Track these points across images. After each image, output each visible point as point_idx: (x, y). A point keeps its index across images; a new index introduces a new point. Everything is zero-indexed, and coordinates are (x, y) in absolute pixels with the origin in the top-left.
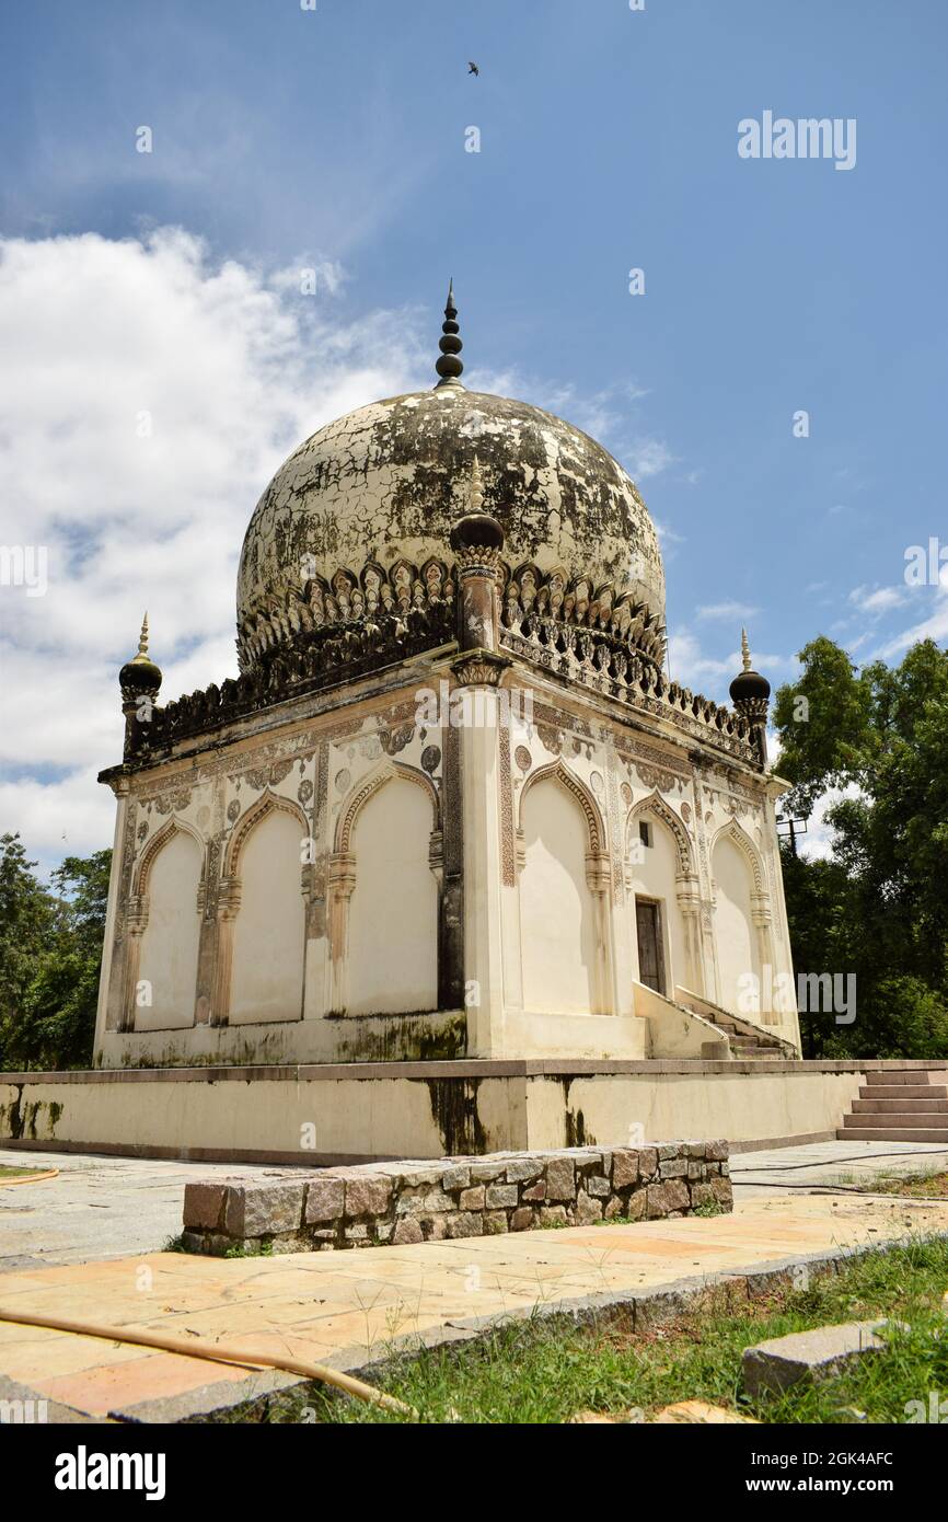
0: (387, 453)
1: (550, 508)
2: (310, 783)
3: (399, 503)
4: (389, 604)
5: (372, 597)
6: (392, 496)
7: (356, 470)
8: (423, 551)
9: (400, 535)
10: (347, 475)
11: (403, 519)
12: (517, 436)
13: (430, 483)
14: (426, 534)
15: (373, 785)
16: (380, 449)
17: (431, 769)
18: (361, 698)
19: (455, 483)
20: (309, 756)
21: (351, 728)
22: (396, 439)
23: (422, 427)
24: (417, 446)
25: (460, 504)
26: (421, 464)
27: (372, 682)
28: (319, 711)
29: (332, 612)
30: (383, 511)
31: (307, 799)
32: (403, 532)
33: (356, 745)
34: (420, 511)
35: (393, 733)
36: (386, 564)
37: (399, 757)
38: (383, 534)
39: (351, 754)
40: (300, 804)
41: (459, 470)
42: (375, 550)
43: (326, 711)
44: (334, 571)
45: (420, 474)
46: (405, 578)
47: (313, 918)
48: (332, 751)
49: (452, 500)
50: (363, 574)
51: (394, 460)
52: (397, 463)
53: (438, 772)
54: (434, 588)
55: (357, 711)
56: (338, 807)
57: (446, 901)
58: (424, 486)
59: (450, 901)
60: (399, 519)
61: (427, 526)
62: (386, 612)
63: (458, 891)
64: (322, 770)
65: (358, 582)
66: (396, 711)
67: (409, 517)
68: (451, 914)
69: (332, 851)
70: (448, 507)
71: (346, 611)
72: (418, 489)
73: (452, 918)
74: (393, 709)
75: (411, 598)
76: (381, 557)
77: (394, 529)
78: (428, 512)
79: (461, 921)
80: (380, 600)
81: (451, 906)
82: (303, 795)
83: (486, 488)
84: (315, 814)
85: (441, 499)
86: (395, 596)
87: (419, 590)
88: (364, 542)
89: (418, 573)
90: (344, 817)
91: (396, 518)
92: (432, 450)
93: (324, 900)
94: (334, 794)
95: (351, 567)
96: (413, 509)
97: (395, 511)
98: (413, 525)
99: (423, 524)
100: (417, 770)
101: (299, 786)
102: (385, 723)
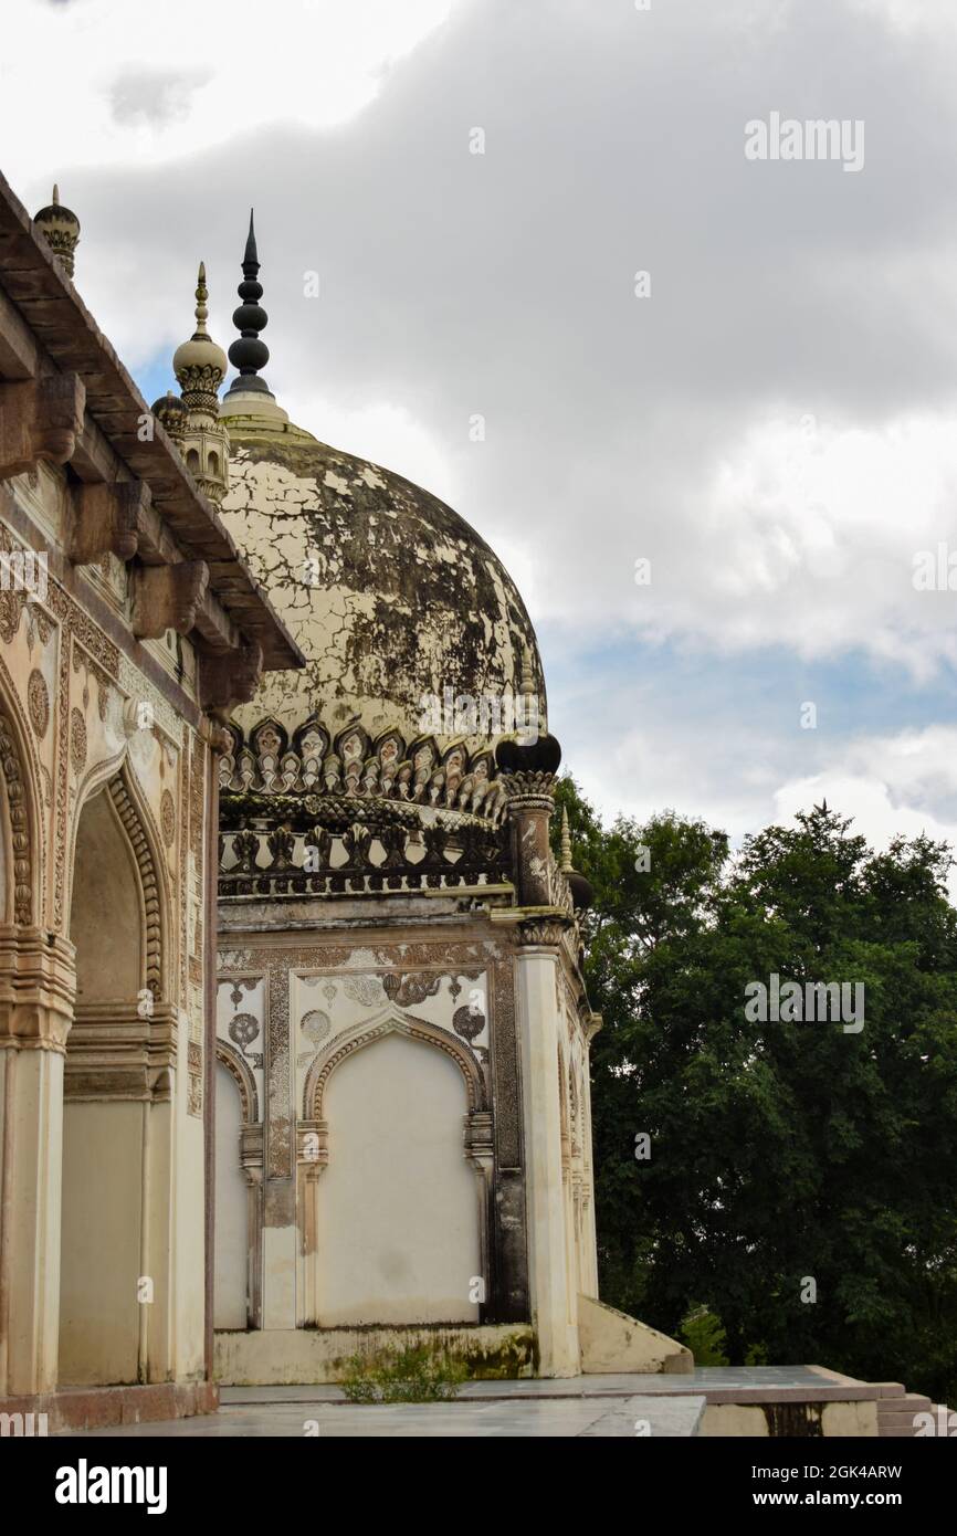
0: (334, 567)
1: (505, 678)
2: (253, 1021)
3: (357, 645)
4: (331, 781)
5: (312, 767)
6: (346, 635)
7: (293, 581)
8: (380, 717)
9: (355, 691)
10: (281, 585)
11: (361, 670)
12: (470, 569)
13: (393, 626)
14: (387, 696)
15: (366, 1038)
16: (324, 558)
17: (470, 1035)
18: (355, 924)
19: (421, 631)
20: (251, 983)
21: (331, 959)
22: (345, 546)
23: (372, 537)
24: (373, 567)
25: (426, 662)
26: (381, 595)
27: (365, 904)
28: (278, 927)
29: (248, 775)
30: (335, 652)
31: (250, 1039)
32: (360, 689)
33: (338, 982)
34: (382, 663)
35: (404, 979)
36: (335, 727)
37: (416, 1010)
38: (333, 685)
39: (330, 992)
40: (236, 1046)
41: (423, 613)
42: (320, 705)
43: (290, 930)
44: (257, 719)
45: (380, 609)
46: (353, 753)
47: (271, 1202)
48: (295, 983)
49: (418, 655)
50: (301, 733)
51: (344, 581)
52: (351, 587)
53: (482, 1039)
54: (391, 770)
55: (341, 940)
56: (309, 1061)
57: (499, 1197)
58: (386, 629)
59: (507, 1198)
60: (356, 670)
61: (389, 686)
62: (326, 792)
63: (517, 1188)
64: (277, 1004)
65: (292, 743)
66: (407, 951)
67: (368, 669)
68: (507, 1212)
69: (300, 1117)
70: (413, 664)
71: (270, 778)
72: (380, 632)
73: (510, 1218)
74: (403, 948)
75: (361, 778)
76: (326, 715)
77: (349, 682)
78: (392, 666)
79: (523, 1222)
80: (321, 773)
81: (508, 1204)
82: (239, 1034)
83: (452, 644)
84: (264, 1062)
85: (407, 652)
86: (342, 772)
87: (372, 771)
88: (307, 690)
89: (372, 747)
90: (317, 1073)
91: (352, 666)
92: (390, 575)
93: (290, 1177)
94: (299, 1041)
95: (282, 719)
96: (374, 658)
97: (351, 656)
98: (373, 682)
99: (384, 681)
100: (447, 1033)
101: (231, 1020)
102: (389, 963)
